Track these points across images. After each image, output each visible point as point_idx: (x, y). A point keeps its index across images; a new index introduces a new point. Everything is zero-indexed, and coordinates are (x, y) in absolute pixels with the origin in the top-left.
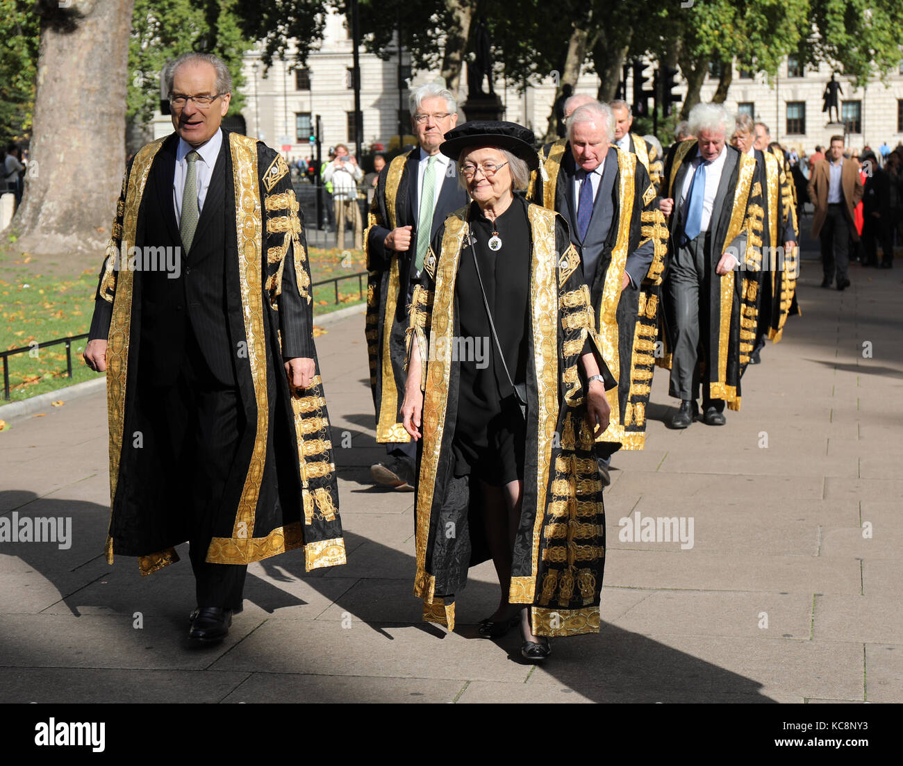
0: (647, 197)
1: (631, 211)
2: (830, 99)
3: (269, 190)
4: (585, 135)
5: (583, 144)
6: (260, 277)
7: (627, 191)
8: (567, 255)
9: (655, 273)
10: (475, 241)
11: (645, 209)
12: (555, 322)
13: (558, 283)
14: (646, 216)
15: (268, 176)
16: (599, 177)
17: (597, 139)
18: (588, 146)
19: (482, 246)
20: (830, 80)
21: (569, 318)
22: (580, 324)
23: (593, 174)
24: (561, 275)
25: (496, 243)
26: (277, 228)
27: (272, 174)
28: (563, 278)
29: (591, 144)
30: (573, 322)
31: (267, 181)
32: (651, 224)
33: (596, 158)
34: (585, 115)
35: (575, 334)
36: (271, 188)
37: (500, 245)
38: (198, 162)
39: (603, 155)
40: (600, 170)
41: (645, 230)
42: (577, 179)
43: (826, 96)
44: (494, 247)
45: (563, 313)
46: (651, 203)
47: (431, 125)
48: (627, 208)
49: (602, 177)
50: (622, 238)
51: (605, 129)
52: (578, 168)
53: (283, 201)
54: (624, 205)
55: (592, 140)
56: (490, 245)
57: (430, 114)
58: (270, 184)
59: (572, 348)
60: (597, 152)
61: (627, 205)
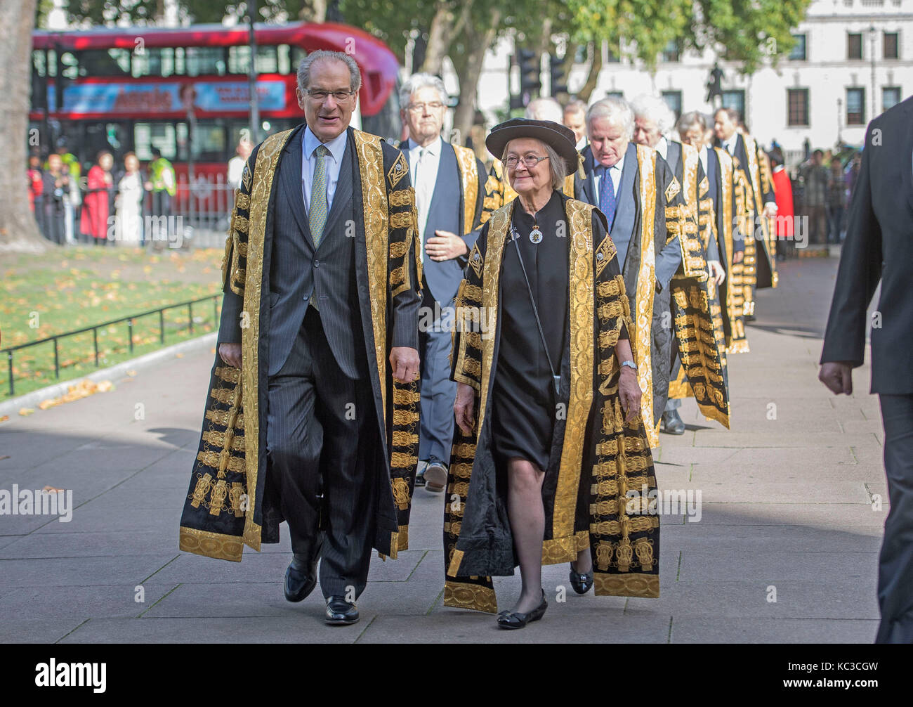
0: (670, 193)
1: (654, 208)
2: (714, 90)
3: (393, 186)
4: (603, 129)
5: (602, 140)
6: (386, 270)
7: (649, 189)
8: (602, 247)
9: (693, 270)
10: (518, 236)
11: (669, 205)
12: (592, 313)
13: (595, 275)
14: (669, 212)
15: (393, 172)
16: (620, 173)
17: (616, 134)
18: (606, 141)
19: (524, 241)
20: (713, 68)
21: (604, 308)
22: (615, 313)
23: (613, 169)
24: (598, 265)
25: (536, 235)
26: (399, 224)
27: (397, 171)
28: (600, 269)
29: (611, 139)
30: (608, 311)
31: (392, 177)
32: (676, 219)
33: (616, 155)
34: (604, 110)
35: (611, 323)
36: (395, 184)
37: (541, 238)
38: (326, 157)
39: (622, 151)
40: (620, 165)
41: (670, 225)
42: (596, 175)
43: (709, 85)
44: (536, 240)
45: (598, 303)
46: (675, 198)
47: (428, 113)
48: (649, 206)
49: (623, 171)
50: (647, 236)
51: (624, 124)
52: (597, 164)
53: (405, 197)
54: (646, 203)
55: (611, 134)
56: (531, 238)
57: (426, 103)
58: (395, 180)
59: (608, 339)
60: (616, 147)
61: (650, 203)
